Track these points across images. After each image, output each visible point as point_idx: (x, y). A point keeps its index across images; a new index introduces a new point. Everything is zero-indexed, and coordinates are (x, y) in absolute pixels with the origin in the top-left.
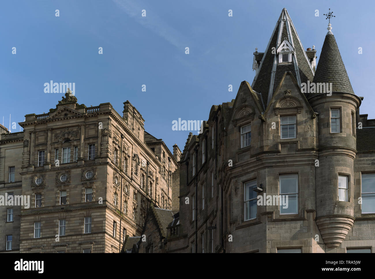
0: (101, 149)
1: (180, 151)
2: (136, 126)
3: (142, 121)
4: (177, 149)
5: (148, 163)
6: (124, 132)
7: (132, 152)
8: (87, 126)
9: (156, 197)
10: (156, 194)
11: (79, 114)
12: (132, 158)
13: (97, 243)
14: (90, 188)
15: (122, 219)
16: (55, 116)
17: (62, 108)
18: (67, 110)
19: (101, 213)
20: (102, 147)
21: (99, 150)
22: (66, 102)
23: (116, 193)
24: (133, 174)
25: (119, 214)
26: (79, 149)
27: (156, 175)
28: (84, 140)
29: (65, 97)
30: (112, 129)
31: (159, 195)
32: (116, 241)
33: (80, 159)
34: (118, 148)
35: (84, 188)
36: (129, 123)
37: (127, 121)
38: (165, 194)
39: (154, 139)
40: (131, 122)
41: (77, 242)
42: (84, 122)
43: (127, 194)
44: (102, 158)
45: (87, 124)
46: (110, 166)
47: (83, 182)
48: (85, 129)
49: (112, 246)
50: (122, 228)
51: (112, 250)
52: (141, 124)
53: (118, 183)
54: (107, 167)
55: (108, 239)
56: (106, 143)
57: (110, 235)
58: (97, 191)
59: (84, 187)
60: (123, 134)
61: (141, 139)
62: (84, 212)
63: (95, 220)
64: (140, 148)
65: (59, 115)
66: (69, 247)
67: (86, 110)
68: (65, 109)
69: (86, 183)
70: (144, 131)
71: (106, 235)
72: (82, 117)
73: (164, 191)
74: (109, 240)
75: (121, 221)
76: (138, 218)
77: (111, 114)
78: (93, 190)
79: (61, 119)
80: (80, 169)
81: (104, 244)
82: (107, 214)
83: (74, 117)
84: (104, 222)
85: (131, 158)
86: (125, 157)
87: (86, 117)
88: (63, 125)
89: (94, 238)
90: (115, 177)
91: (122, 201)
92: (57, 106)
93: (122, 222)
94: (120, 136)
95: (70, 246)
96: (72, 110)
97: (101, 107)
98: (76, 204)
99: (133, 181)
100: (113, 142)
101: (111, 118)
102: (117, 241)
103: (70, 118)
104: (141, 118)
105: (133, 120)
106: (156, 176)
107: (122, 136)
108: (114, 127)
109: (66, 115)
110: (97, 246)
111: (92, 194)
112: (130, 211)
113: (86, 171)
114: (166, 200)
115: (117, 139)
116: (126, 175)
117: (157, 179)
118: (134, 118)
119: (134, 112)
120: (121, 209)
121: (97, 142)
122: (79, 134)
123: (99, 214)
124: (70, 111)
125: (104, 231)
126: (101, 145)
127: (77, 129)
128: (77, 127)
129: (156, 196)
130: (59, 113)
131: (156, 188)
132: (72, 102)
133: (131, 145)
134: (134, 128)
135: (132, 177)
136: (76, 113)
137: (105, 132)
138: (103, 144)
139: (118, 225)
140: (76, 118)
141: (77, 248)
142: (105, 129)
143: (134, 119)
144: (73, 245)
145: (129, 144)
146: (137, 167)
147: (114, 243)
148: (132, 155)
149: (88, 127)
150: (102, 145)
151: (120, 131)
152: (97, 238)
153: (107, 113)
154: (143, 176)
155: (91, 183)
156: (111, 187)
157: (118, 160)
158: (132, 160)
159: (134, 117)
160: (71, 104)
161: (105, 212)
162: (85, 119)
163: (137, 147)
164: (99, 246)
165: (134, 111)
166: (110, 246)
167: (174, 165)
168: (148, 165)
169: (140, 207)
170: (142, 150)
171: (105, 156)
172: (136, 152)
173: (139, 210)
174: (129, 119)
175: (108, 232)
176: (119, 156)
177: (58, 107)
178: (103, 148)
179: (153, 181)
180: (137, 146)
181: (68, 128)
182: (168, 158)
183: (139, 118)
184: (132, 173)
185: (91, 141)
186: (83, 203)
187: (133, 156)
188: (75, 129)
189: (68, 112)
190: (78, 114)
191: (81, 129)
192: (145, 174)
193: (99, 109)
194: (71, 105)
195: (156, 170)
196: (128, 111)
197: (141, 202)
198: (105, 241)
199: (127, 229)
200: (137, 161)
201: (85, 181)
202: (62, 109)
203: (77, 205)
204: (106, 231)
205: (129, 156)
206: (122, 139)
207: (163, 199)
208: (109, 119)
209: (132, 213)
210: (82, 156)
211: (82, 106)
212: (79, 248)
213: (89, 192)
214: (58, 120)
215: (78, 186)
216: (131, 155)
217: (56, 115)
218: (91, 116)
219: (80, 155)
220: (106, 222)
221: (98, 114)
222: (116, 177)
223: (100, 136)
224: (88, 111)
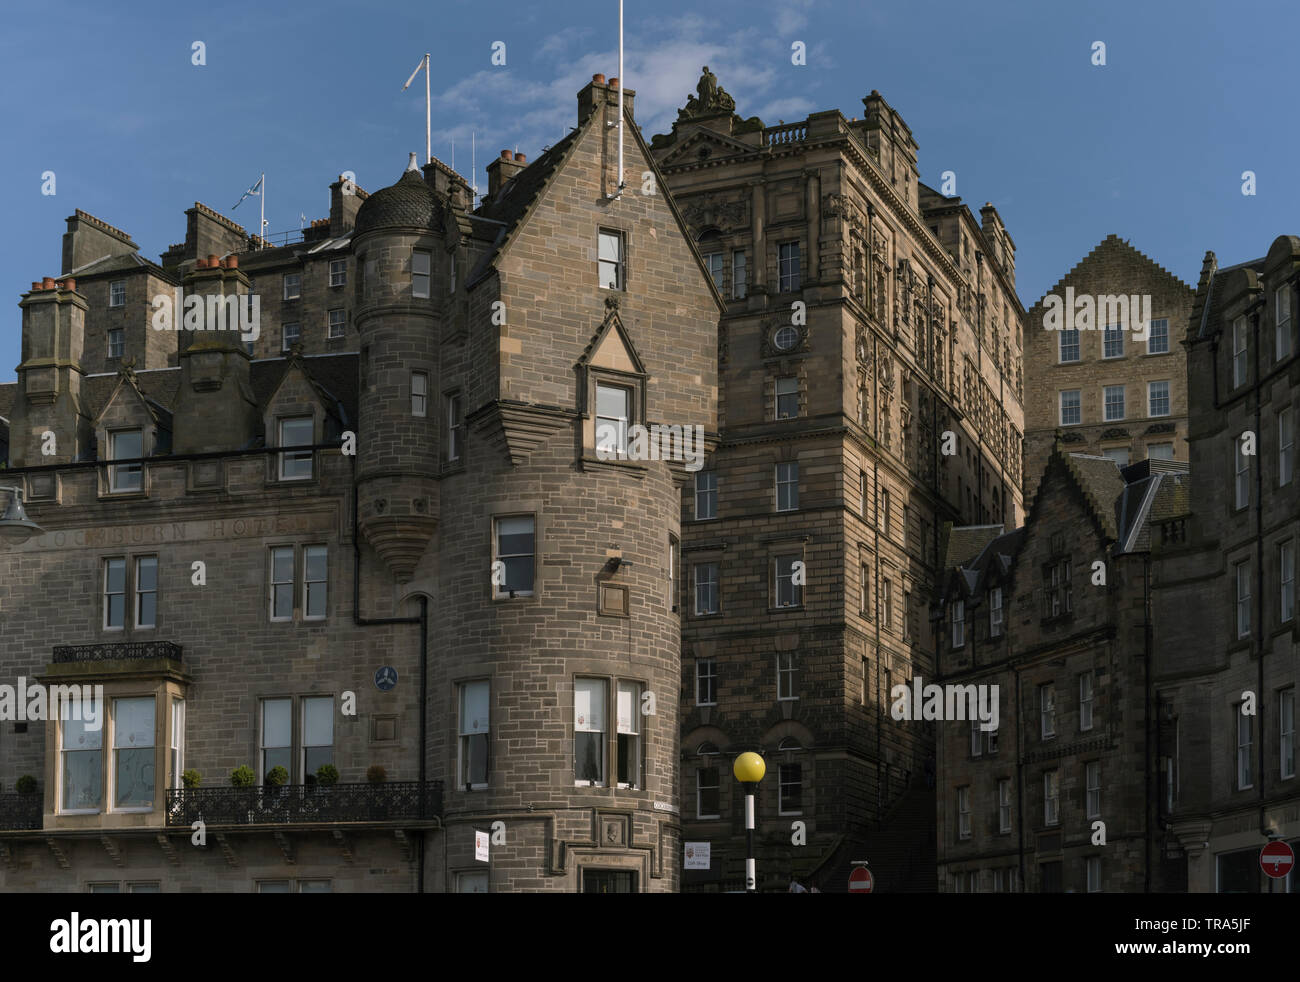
0: (820, 258)
1: (1001, 224)
2: (901, 168)
3: (911, 151)
4: (993, 221)
5: (932, 282)
6: (873, 196)
7: (894, 254)
8: (771, 186)
9: (952, 384)
10: (951, 372)
11: (748, 149)
12: (894, 274)
13: (819, 538)
14: (790, 376)
15: (879, 462)
16: (671, 158)
17: (692, 132)
18: (709, 139)
19: (830, 452)
20: (823, 253)
21: (815, 261)
22: (700, 111)
23: (863, 389)
24: (900, 322)
25: (873, 449)
26: (751, 260)
27: (950, 314)
28: (766, 231)
29: (696, 96)
30: (848, 191)
31: (959, 378)
32: (868, 531)
33: (753, 290)
34: (862, 250)
35: (770, 379)
36: (884, 164)
37: (879, 157)
38: (973, 368)
39: (934, 198)
40: (886, 158)
41: (756, 538)
42: (762, 174)
43: (887, 387)
44: (824, 285)
45: (773, 178)
46: (850, 308)
47: (765, 360)
48: (766, 197)
49: (860, 545)
50: (880, 489)
51: (860, 555)
52: (911, 160)
53: (866, 358)
54: (841, 313)
55: (849, 525)
56: (836, 237)
57: (854, 515)
58: (812, 387)
59: (769, 374)
60: (872, 202)
61: (913, 207)
62: (776, 450)
63: (810, 471)
64: (910, 237)
65: (685, 153)
66: (731, 552)
67: (764, 135)
68: (701, 135)
69: (777, 364)
70: (919, 184)
71: (846, 515)
72: (755, 158)
73: (969, 362)
74: (853, 528)
75: (876, 469)
76: (914, 455)
77: (847, 147)
78: (799, 383)
79: (692, 169)
80: (756, 322)
81: (843, 541)
82: (845, 452)
83: (733, 161)
84: (838, 476)
85: (891, 273)
86: (879, 274)
87: (768, 160)
88: (697, 184)
89: (808, 525)
90: (861, 341)
91: (878, 409)
92: (675, 126)
93: (879, 472)
94: (865, 210)
95: (735, 548)
96: (725, 137)
97: (812, 123)
98: (748, 426)
99: (899, 344)
100: (852, 232)
101: (844, 158)
102: (871, 528)
103: (719, 163)
104: (910, 142)
105: (893, 150)
106: (950, 319)
107: (871, 211)
108: (852, 184)
109: (704, 153)
110: (818, 548)
111: (799, 394)
112: (895, 436)
113: (777, 325)
114: (975, 388)
115: (859, 219)
116: (883, 327)
117: (953, 326)
118: (893, 146)
119: (893, 127)
120: (876, 432)
121: (807, 237)
122: (748, 213)
123: (821, 453)
124: (719, 142)
125: (838, 502)
126: (819, 244)
127: (740, 196)
128: (741, 191)
129: (951, 379)
130: (683, 148)
131: (951, 355)
132: (721, 112)
133: (891, 234)
134: (896, 178)
135: (896, 332)
136: (737, 148)
137: (829, 204)
138: (825, 242)
139: (871, 481)
140: (737, 161)
141: (757, 554)
142: (830, 195)
143: (896, 148)
144: (742, 547)
145: (887, 232)
146: (906, 298)
147: (864, 536)
148: (894, 264)
149: (775, 190)
150: (823, 246)
151: (866, 194)
152: (817, 524)
153: (834, 144)
154: (921, 322)
155: (791, 362)
156: (852, 373)
157: (864, 284)
158: (894, 279)
159: (893, 142)
160: (720, 119)
161: (842, 446)
162: (765, 165)
163: (905, 235)
164: (826, 547)
165: (893, 123)
166: (855, 545)
167: (990, 274)
168: (930, 288)
169: (916, 420)
170: (916, 243)
171: (835, 279)
172: (903, 251)
173: (916, 429)
174: (883, 152)
175: (850, 506)
176: (864, 272)
177: (679, 128)
178: (825, 256)
179: (945, 334)
180: (905, 231)
181: (710, 196)
182: (976, 252)
183: (905, 143)
184: (896, 321)
185: (787, 232)
186: (768, 423)
187: (897, 266)
188: (734, 198)
189: (709, 146)
190: (742, 151)
191: (752, 194)
192: (924, 318)
193: (804, 131)
194: (717, 122)
195: (949, 298)
196: (880, 127)
197: (920, 405)
198: (842, 533)
199: (891, 490)
200: (907, 280)
201: (773, 356)
202: (691, 136)
203: (750, 429)
204: (845, 503)
205: (887, 270)
206: (870, 218)
207: (969, 384)
208: (840, 162)
209: (899, 441)
210: (758, 282)
211: (754, 125)
212: (763, 553)
213: (787, 388)
214: (683, 170)
215: (753, 372)
216: (891, 265)
217: (675, 155)
218: (783, 155)
219: (754, 278)
220: (845, 478)
221: (806, 148)
222: (863, 338)
223: (814, 216)
224: (771, 137)
